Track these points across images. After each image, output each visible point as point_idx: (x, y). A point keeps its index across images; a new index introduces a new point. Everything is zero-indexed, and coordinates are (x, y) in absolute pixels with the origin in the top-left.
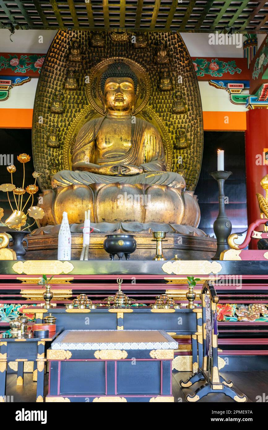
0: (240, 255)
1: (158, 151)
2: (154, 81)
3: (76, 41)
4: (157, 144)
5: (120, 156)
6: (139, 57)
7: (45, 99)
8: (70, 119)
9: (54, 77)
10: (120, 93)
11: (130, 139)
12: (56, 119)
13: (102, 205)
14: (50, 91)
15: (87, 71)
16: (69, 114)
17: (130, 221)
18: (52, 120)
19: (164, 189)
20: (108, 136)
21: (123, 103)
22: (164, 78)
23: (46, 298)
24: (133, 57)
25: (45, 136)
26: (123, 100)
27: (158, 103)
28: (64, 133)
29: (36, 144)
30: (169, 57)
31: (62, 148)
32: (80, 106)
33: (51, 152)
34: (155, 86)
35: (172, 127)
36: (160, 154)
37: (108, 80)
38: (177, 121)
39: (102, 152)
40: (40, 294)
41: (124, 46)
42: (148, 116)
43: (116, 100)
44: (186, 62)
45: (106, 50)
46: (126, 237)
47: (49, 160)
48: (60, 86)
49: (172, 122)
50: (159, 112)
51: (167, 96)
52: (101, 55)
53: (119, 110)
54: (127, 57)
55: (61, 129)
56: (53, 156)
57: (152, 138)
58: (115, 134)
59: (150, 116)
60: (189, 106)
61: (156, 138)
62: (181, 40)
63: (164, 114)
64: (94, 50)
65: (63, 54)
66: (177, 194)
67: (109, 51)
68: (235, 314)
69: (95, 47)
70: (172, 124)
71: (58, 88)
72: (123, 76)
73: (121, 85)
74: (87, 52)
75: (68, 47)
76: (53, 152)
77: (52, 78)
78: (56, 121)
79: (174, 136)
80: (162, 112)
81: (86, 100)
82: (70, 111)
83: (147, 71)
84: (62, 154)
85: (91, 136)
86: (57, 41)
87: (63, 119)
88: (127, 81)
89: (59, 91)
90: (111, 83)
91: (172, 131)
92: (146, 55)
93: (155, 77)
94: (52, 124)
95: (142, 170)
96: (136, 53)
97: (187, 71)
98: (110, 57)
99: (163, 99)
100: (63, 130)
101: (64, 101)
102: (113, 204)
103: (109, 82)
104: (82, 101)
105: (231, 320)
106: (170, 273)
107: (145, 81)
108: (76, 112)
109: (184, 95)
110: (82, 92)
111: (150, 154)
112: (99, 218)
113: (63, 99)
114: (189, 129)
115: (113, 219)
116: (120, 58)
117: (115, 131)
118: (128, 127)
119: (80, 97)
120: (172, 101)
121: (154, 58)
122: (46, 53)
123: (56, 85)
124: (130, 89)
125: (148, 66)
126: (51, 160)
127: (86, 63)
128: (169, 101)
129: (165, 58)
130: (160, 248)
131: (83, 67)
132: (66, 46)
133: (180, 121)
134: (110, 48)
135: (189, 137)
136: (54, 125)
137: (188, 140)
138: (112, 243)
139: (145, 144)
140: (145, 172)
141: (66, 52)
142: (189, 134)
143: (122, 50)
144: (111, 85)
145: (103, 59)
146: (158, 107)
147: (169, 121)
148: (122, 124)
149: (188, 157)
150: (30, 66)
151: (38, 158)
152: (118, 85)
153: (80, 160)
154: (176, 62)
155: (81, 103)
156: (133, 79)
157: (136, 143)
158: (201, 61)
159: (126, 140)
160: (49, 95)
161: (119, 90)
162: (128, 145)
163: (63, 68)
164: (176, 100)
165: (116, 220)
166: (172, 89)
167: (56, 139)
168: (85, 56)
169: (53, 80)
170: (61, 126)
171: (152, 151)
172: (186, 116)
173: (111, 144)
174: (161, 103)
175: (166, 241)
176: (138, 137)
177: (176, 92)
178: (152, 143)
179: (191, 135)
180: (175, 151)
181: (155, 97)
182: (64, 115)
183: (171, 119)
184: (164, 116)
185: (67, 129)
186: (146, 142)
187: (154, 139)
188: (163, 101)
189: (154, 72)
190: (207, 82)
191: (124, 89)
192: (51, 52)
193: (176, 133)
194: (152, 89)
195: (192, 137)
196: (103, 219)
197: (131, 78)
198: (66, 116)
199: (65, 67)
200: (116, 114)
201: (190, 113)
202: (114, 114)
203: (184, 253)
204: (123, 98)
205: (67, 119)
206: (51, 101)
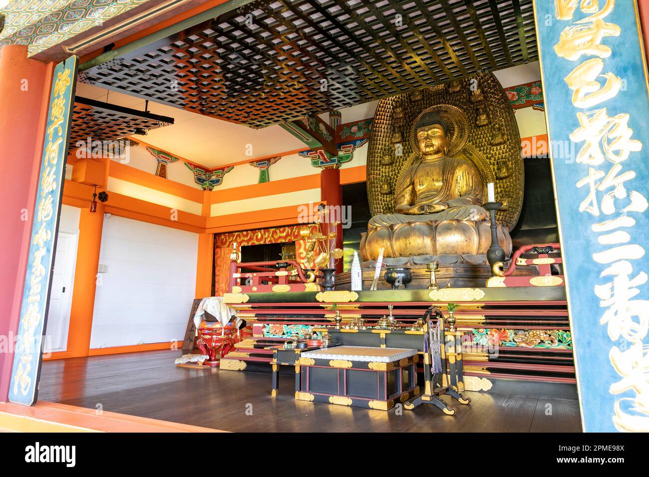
0: (504, 282)
1: (471, 185)
2: (472, 119)
3: (397, 101)
4: (470, 179)
5: (432, 196)
6: (456, 101)
7: (376, 155)
8: (399, 168)
9: (382, 135)
10: (428, 140)
11: (441, 179)
12: (387, 170)
13: (397, 243)
14: (380, 148)
15: (410, 124)
16: (398, 164)
17: (423, 254)
18: (384, 171)
19: (454, 223)
20: (422, 178)
21: (433, 148)
22: (480, 115)
23: (336, 321)
24: (450, 102)
25: (379, 186)
26: (432, 145)
27: (477, 139)
28: (394, 180)
29: (371, 194)
30: (484, 93)
31: (394, 194)
32: (406, 155)
33: (385, 199)
34: (473, 123)
35: (493, 159)
36: (474, 188)
37: (418, 130)
38: (497, 153)
39: (418, 193)
40: (333, 318)
41: (441, 94)
42: (468, 153)
43: (426, 146)
44: (500, 95)
45: (425, 102)
46: (402, 269)
47: (383, 205)
48: (388, 141)
49: (492, 154)
50: (479, 147)
51: (486, 131)
52: (421, 107)
53: (431, 154)
54: (445, 103)
55: (392, 177)
56: (387, 201)
57: (464, 174)
58: (428, 176)
59: (471, 152)
60: (507, 136)
61: (468, 173)
62: (492, 76)
63: (484, 148)
64: (415, 104)
65: (389, 115)
66: (470, 226)
67: (428, 102)
68: (514, 340)
69: (415, 102)
70: (492, 156)
71: (387, 144)
72: (430, 125)
73: (429, 132)
74: (409, 108)
75: (391, 107)
76: (386, 198)
77: (381, 136)
78: (387, 172)
79: (496, 167)
80: (482, 146)
81: (411, 148)
82: (398, 160)
83: (464, 111)
84: (394, 198)
85: (408, 181)
86: (381, 105)
87: (393, 168)
88: (434, 128)
89: (388, 146)
90: (421, 133)
91: (494, 163)
92: (462, 97)
93: (472, 115)
94: (384, 174)
95: (447, 207)
96: (453, 98)
97: (503, 103)
98: (430, 106)
99: (481, 134)
100: (394, 178)
101: (392, 154)
102: (406, 241)
103: (419, 132)
104: (408, 150)
105: (507, 345)
106: (435, 300)
107: (463, 121)
108: (403, 161)
109: (502, 126)
110: (407, 143)
111: (464, 189)
112: (397, 254)
113: (392, 152)
114: (510, 158)
115: (408, 254)
116: (438, 105)
117: (428, 173)
118: (440, 168)
119: (406, 147)
120: (491, 134)
121: (470, 98)
122: (373, 117)
123: (385, 141)
124: (439, 134)
125: (465, 107)
126: (385, 205)
127: (409, 117)
128: (488, 135)
129: (479, 95)
130: (433, 277)
131: (406, 121)
132: (390, 107)
133: (501, 151)
134: (429, 99)
135: (510, 166)
136: (386, 176)
137: (510, 169)
138: (390, 275)
139: (458, 181)
140: (450, 208)
141: (391, 111)
142: (510, 162)
143: (439, 99)
144: (421, 134)
145: (423, 110)
146: (478, 142)
147: (490, 153)
148: (434, 166)
149: (511, 186)
150: (366, 130)
151: (374, 204)
152: (426, 133)
153: (401, 203)
154: (491, 97)
155: (407, 152)
156: (440, 124)
157: (447, 183)
158: (521, 89)
159: (437, 181)
160: (379, 151)
161: (428, 137)
162: (439, 184)
163: (390, 126)
164: (494, 132)
165: (410, 254)
166: (490, 123)
167: (388, 187)
168: (407, 111)
169: (382, 138)
170: (392, 175)
171: (465, 186)
172: (506, 146)
173: (425, 186)
174: (480, 138)
175: (439, 271)
176: (449, 176)
177: (494, 125)
178: (465, 179)
179: (512, 164)
180: (497, 181)
181: (474, 134)
182: (394, 165)
183: (491, 151)
184: (484, 150)
185: (397, 177)
186: (459, 178)
187: (467, 175)
188: (482, 136)
189: (471, 111)
190: (531, 107)
191: (432, 135)
192: (377, 115)
193: (497, 164)
194: (470, 127)
195: (513, 166)
196: (400, 254)
197: (439, 124)
198: (396, 166)
199: (391, 125)
200: (429, 158)
201: (509, 143)
202: (428, 158)
203: (469, 281)
204: (432, 143)
205: (396, 168)
206: (382, 156)
